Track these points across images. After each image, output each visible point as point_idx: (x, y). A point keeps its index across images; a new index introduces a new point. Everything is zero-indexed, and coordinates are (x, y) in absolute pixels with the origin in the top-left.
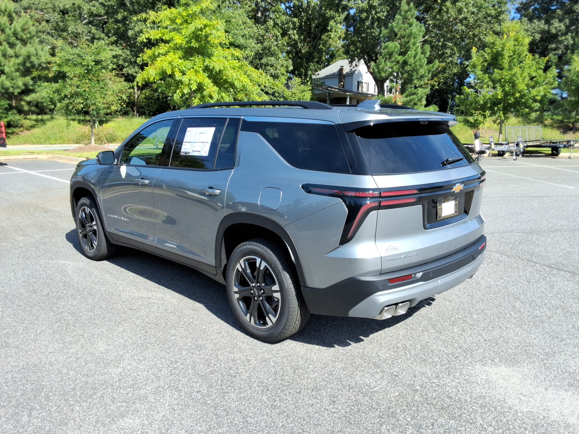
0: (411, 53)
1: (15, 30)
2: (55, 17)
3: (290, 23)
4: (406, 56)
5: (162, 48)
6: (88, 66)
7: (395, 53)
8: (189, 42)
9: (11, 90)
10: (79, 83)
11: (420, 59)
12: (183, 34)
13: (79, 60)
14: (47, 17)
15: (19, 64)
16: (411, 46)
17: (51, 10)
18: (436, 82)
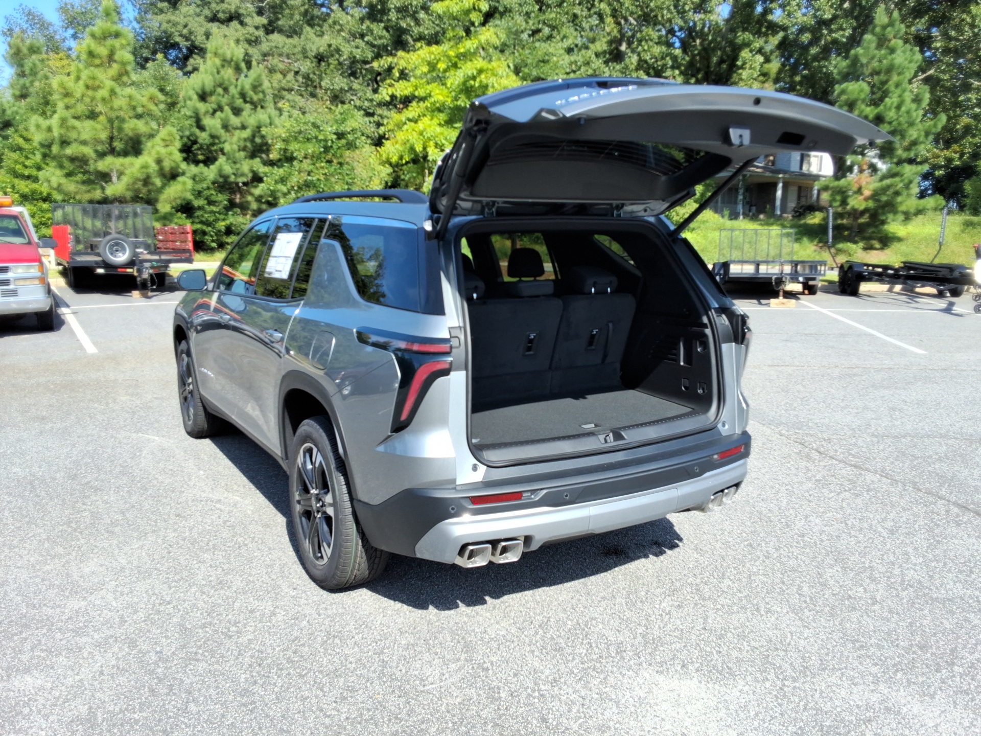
0: (891, 101)
1: (242, 89)
2: (306, 66)
3: (668, 58)
4: (882, 107)
5: (413, 110)
6: (326, 141)
7: (859, 102)
8: (456, 99)
9: (232, 178)
10: (311, 167)
11: (908, 112)
12: (449, 85)
13: (314, 132)
14: (296, 66)
15: (245, 140)
16: (892, 88)
17: (300, 56)
18: (956, 152)
